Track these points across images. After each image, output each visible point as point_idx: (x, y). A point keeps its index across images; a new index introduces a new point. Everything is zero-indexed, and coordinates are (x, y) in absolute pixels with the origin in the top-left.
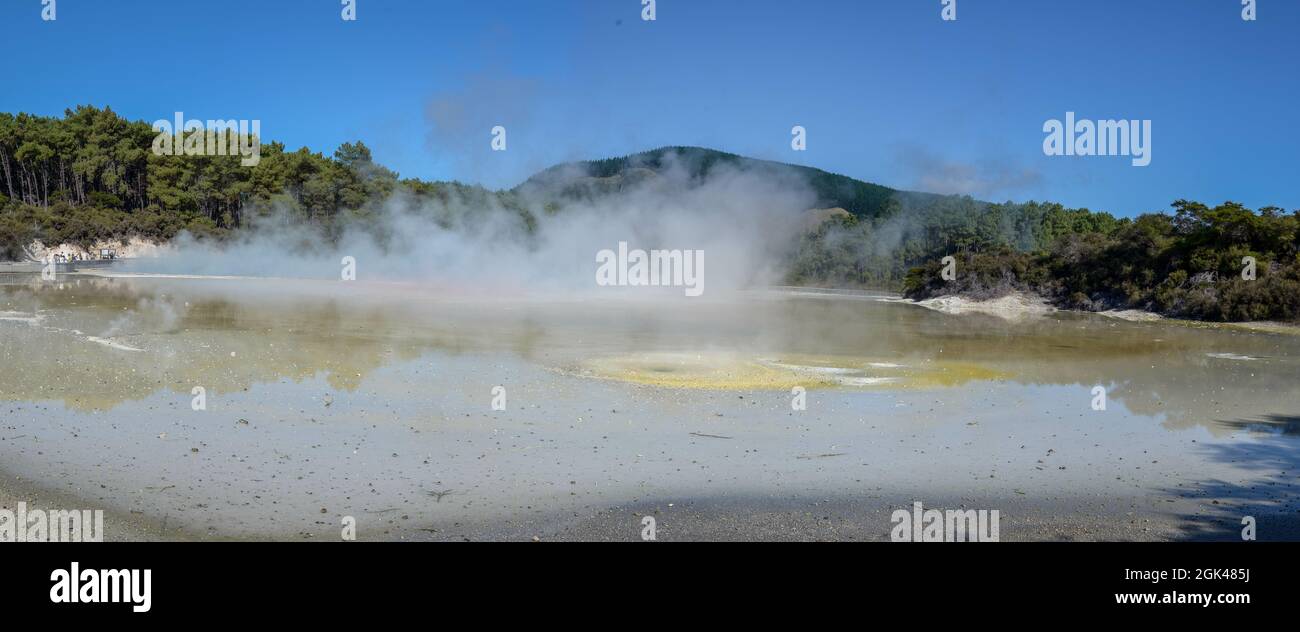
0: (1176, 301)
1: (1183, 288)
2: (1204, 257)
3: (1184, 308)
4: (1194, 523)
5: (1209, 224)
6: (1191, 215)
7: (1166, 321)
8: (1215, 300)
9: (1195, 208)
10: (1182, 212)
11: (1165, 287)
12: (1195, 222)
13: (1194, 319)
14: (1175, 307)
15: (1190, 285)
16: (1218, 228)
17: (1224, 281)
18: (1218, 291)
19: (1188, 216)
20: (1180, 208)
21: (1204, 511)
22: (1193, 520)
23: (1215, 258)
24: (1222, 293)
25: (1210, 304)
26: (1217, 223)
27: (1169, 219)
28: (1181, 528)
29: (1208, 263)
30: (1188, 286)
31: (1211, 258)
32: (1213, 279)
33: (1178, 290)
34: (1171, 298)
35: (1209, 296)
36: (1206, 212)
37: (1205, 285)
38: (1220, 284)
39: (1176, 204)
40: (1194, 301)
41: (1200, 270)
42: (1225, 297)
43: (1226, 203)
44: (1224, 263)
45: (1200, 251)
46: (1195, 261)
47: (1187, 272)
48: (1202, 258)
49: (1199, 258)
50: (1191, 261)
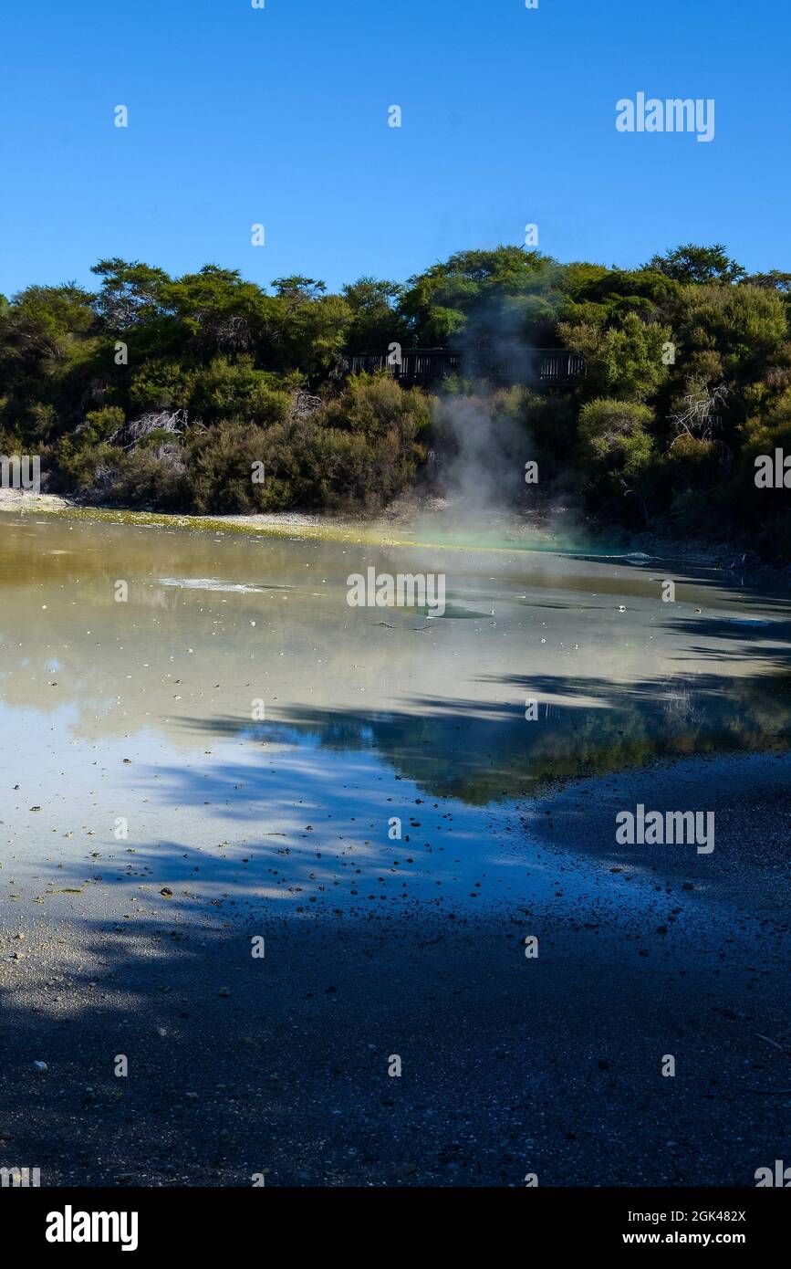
0: (100, 471)
1: (113, 444)
2: (161, 381)
3: (118, 485)
4: (120, 939)
5: (171, 313)
6: (135, 293)
7: (79, 511)
8: (180, 469)
9: (142, 277)
10: (115, 284)
11: (78, 441)
12: (143, 306)
13: (138, 510)
14: (100, 483)
15: (130, 438)
16: (188, 321)
17: (201, 431)
18: (186, 451)
19: (126, 293)
20: (112, 276)
21: (141, 913)
22: (119, 932)
23: (181, 381)
24: (196, 455)
25: (172, 477)
26: (185, 312)
27: (88, 299)
28: (93, 949)
29: (168, 394)
30: (125, 440)
31: (173, 383)
32: (178, 426)
33: (105, 448)
34: (90, 465)
35: (168, 461)
36: (165, 286)
37: (161, 438)
38: (192, 438)
39: (102, 268)
40: (136, 471)
41: (151, 407)
42: (202, 463)
43: (206, 269)
44: (200, 393)
45: (152, 369)
46: (141, 389)
47: (125, 411)
48: (156, 384)
49: (150, 384)
50: (133, 388)
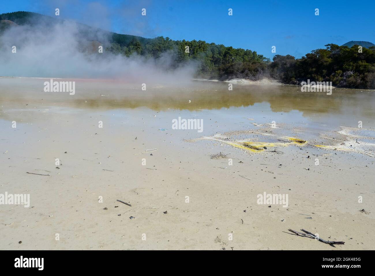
1: (340, 76)
23: (353, 65)
29: (350, 68)
30: (342, 76)
31: (351, 66)
32: (353, 73)
37: (351, 76)
41: (348, 70)
44: (357, 67)
45: (347, 63)
46: (345, 67)
47: (342, 71)
48: (348, 66)
49: (347, 66)
50: (344, 67)
